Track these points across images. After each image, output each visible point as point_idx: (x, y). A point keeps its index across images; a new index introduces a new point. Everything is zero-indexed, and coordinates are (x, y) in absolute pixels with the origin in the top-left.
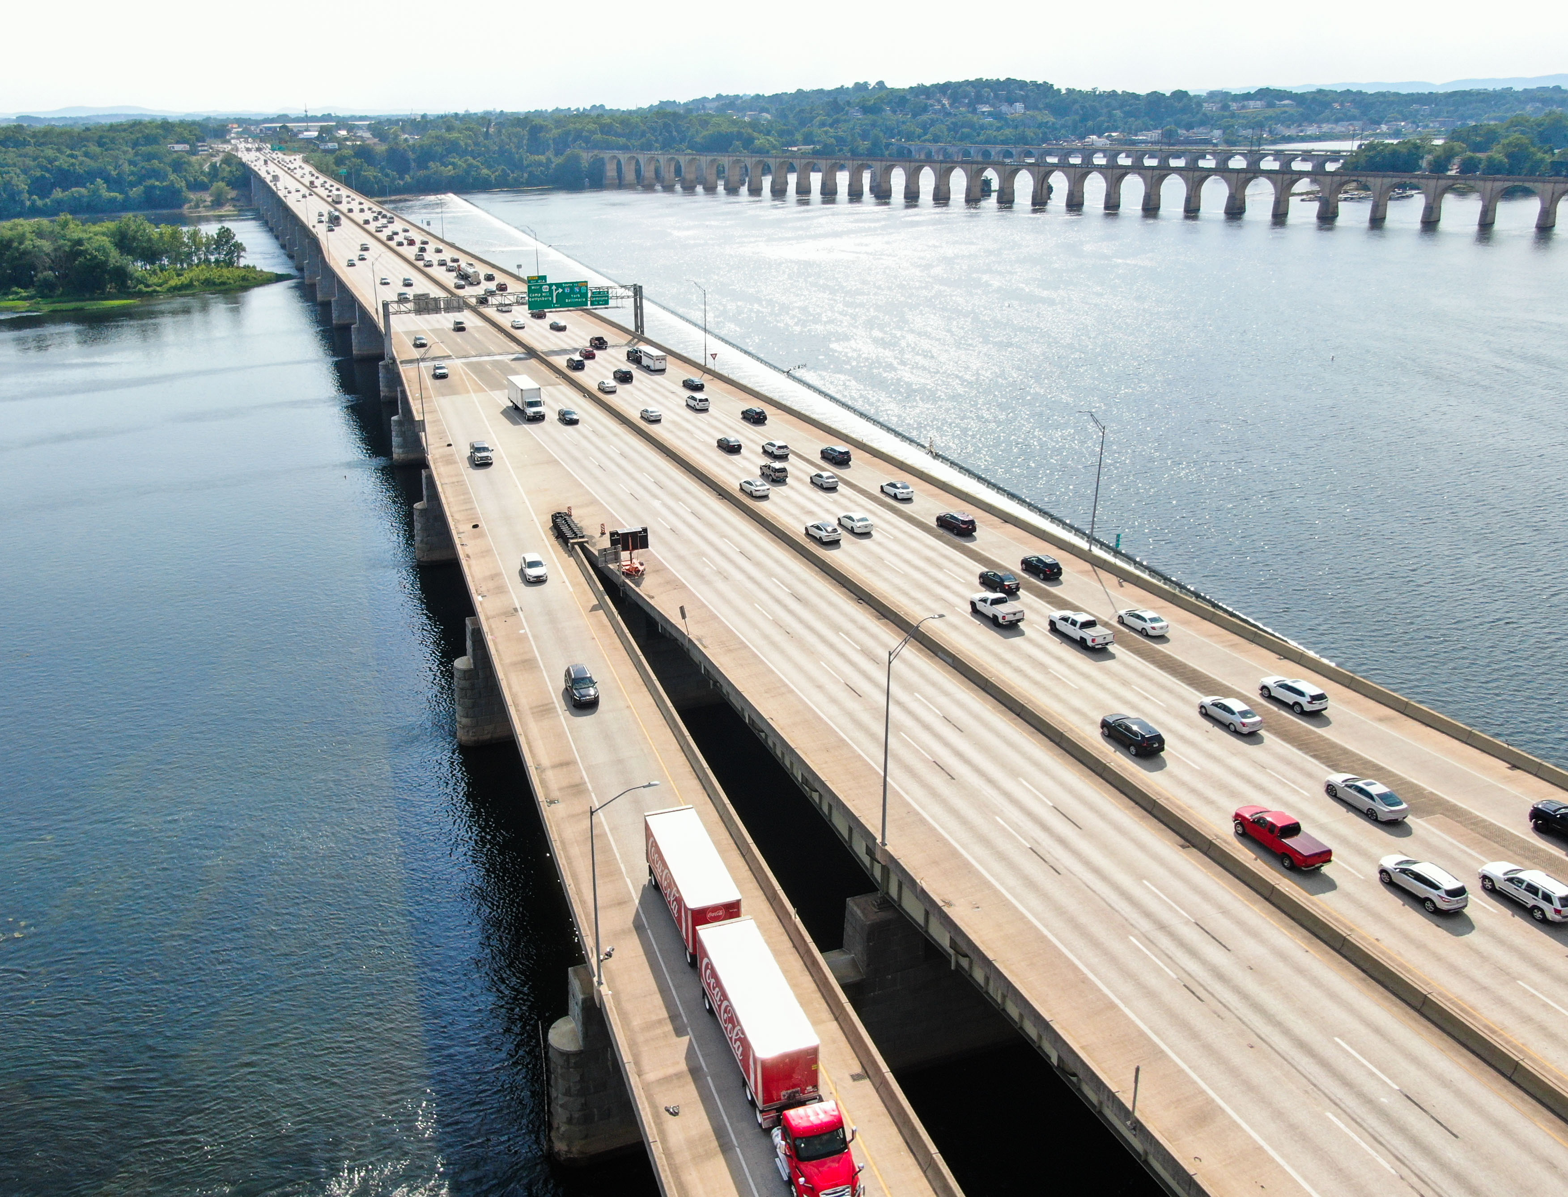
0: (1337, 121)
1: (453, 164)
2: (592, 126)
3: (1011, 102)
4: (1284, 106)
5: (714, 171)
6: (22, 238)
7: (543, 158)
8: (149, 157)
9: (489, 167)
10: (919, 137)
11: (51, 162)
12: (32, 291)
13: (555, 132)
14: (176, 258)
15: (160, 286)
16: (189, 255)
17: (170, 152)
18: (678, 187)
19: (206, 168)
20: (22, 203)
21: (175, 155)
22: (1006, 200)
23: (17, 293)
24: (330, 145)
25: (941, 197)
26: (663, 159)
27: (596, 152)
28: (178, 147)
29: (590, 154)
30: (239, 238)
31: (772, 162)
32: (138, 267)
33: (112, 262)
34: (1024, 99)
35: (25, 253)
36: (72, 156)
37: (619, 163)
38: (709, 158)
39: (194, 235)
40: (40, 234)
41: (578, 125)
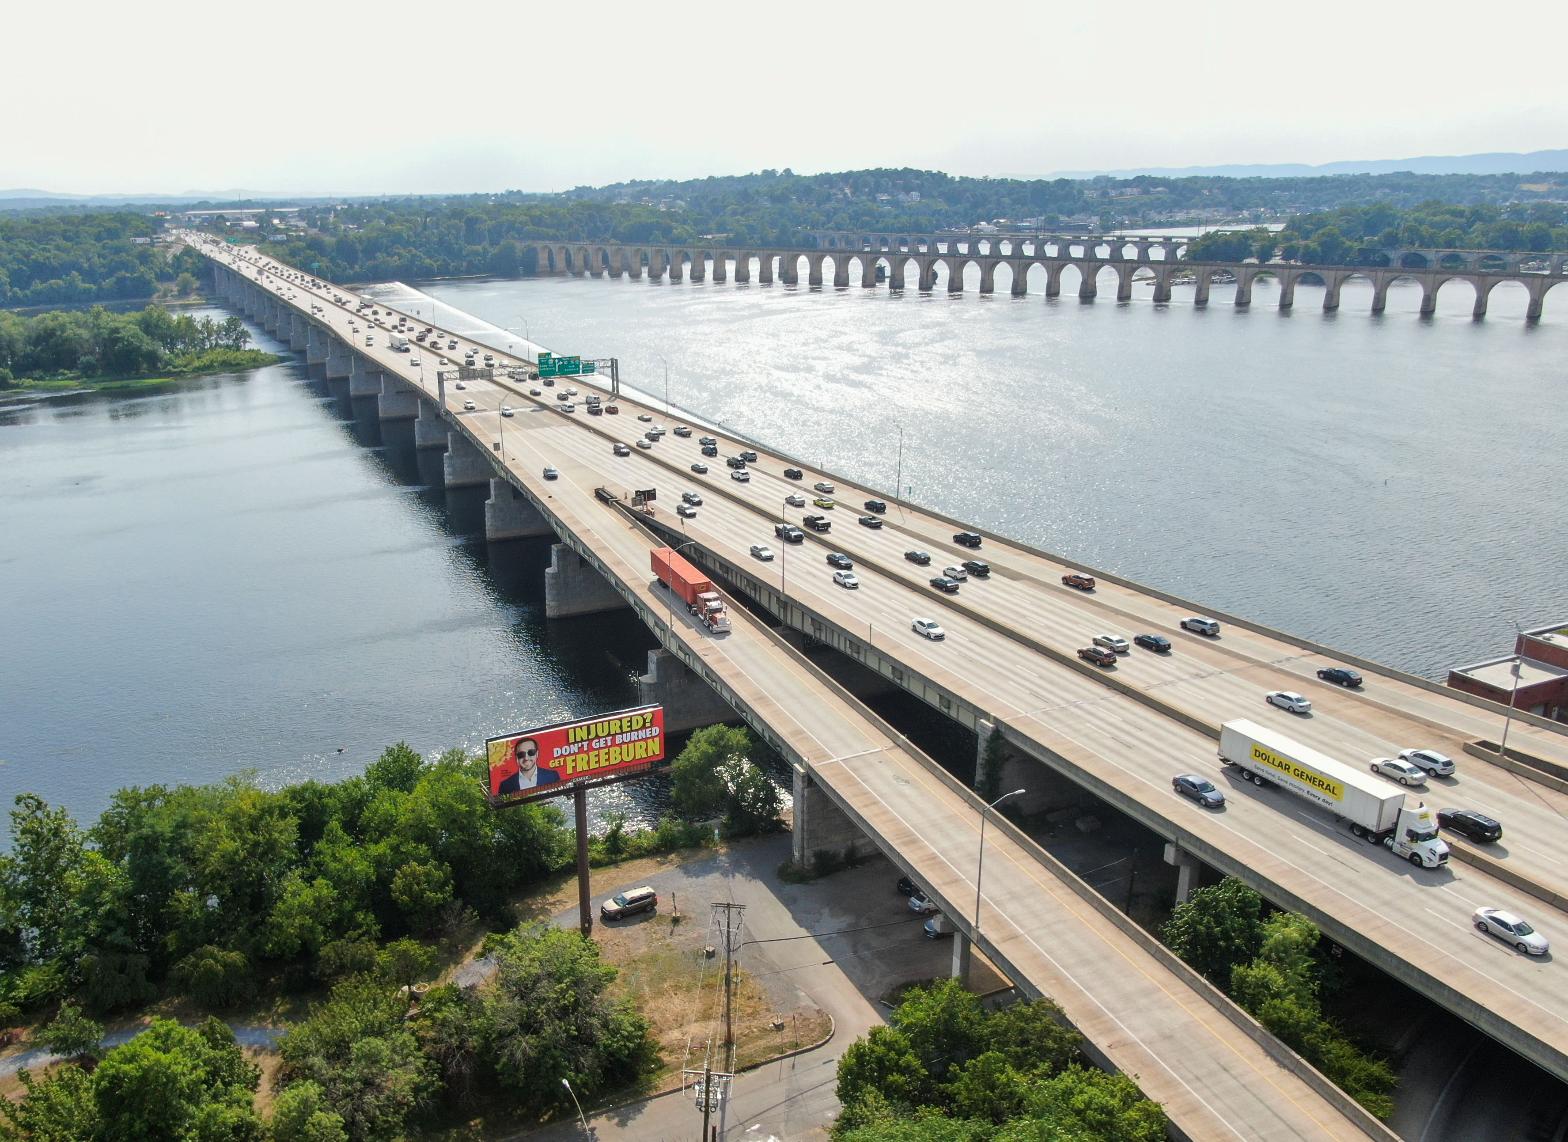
0: (1205, 206)
1: (399, 255)
2: (523, 218)
3: (908, 190)
4: (1159, 192)
5: (638, 259)
6: (63, 327)
7: (479, 248)
8: (118, 250)
9: (431, 257)
10: (824, 224)
11: (27, 256)
12: (78, 373)
13: (490, 223)
14: (190, 343)
15: (185, 366)
16: (202, 340)
17: (135, 245)
18: (606, 273)
19: (169, 259)
21: (140, 248)
22: (897, 285)
23: (64, 374)
24: (280, 237)
25: (842, 282)
26: (591, 249)
27: (529, 242)
28: (140, 240)
29: (524, 244)
31: (690, 251)
32: (164, 352)
33: (145, 348)
34: (919, 188)
35: (67, 340)
36: (44, 250)
37: (550, 252)
38: (634, 248)
39: (207, 323)
40: (78, 324)
41: (510, 217)
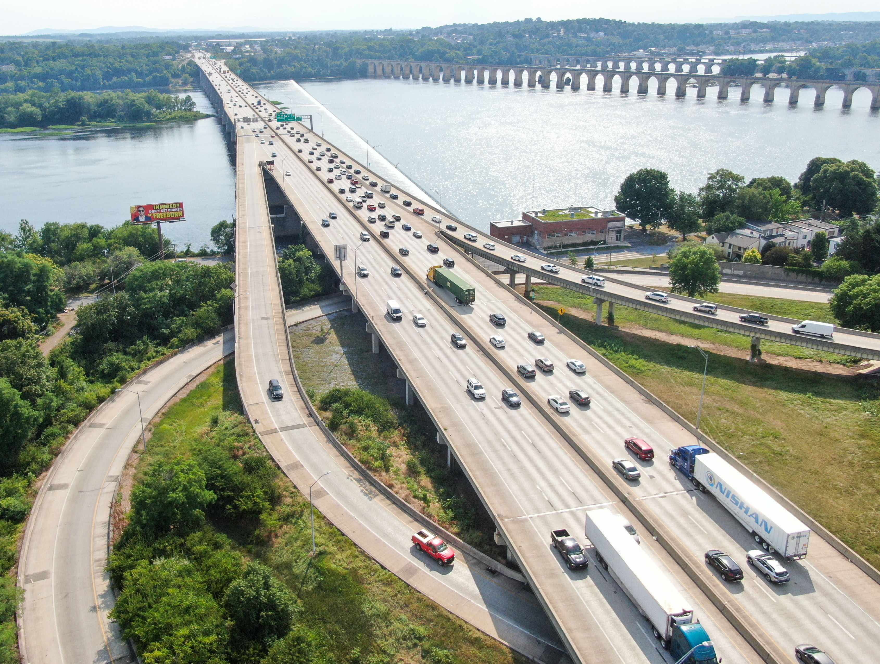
1: (294, 66)
2: (364, 47)
3: (597, 31)
4: (763, 32)
6: (112, 99)
7: (338, 63)
8: (155, 62)
9: (312, 67)
10: (539, 51)
11: (112, 65)
12: (115, 119)
13: (346, 50)
14: (169, 108)
15: (163, 118)
16: (174, 106)
17: (164, 60)
19: (180, 67)
20: (100, 84)
21: (166, 61)
23: (110, 120)
24: (239, 56)
26: (395, 64)
27: (364, 60)
28: (167, 57)
29: (362, 61)
30: (194, 100)
32: (154, 111)
33: (145, 109)
34: (605, 30)
35: (113, 105)
36: (120, 62)
37: (375, 66)
38: (415, 64)
39: (176, 99)
40: (118, 98)
41: (358, 47)
